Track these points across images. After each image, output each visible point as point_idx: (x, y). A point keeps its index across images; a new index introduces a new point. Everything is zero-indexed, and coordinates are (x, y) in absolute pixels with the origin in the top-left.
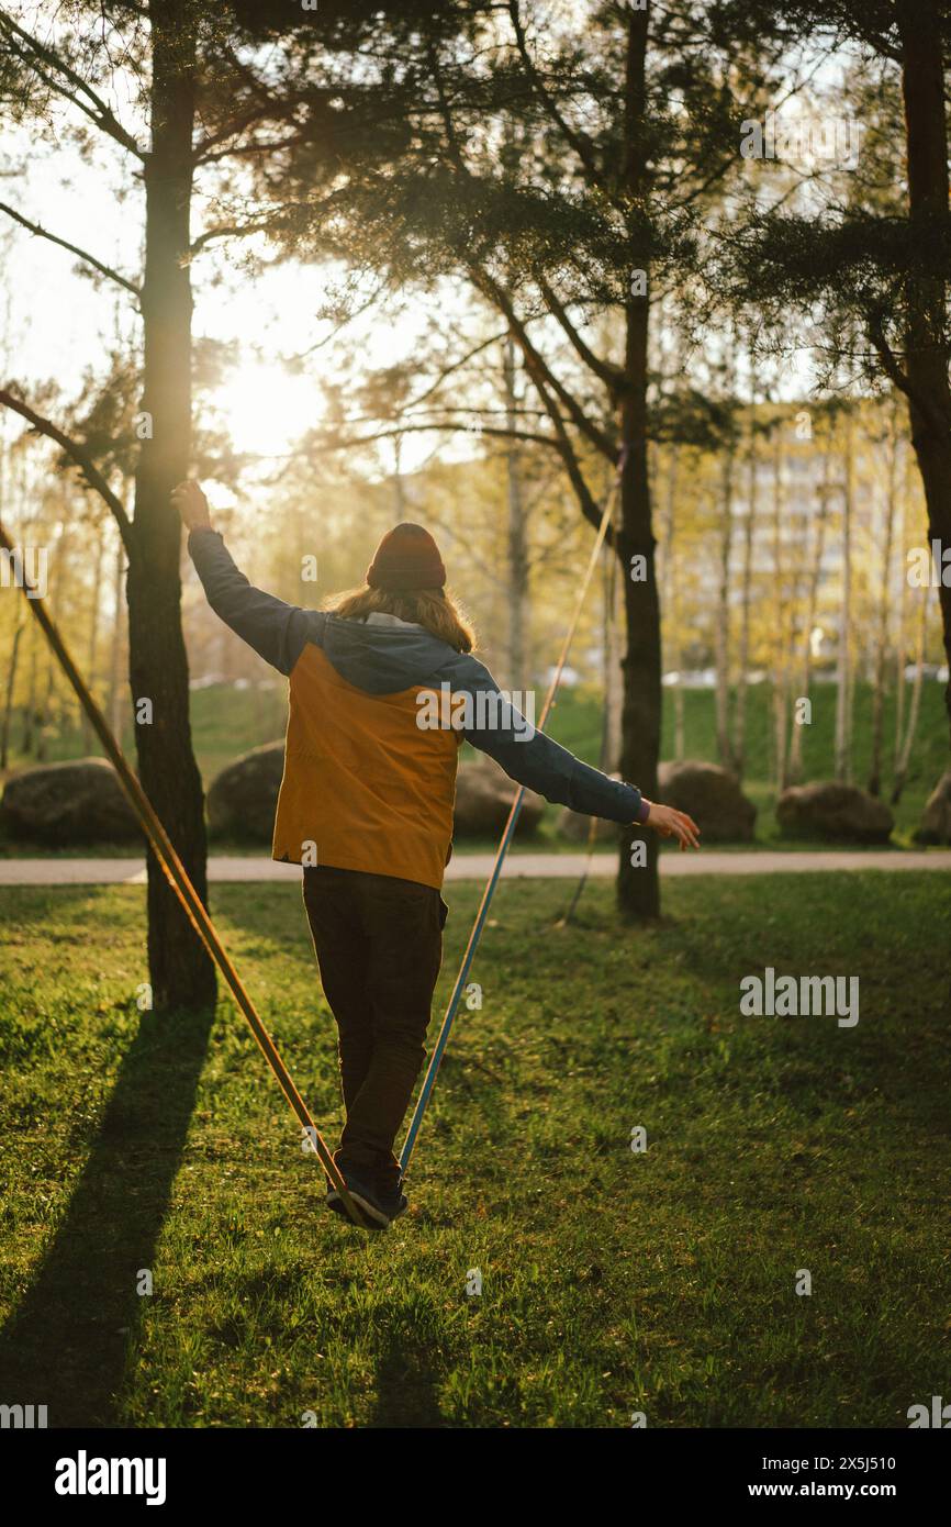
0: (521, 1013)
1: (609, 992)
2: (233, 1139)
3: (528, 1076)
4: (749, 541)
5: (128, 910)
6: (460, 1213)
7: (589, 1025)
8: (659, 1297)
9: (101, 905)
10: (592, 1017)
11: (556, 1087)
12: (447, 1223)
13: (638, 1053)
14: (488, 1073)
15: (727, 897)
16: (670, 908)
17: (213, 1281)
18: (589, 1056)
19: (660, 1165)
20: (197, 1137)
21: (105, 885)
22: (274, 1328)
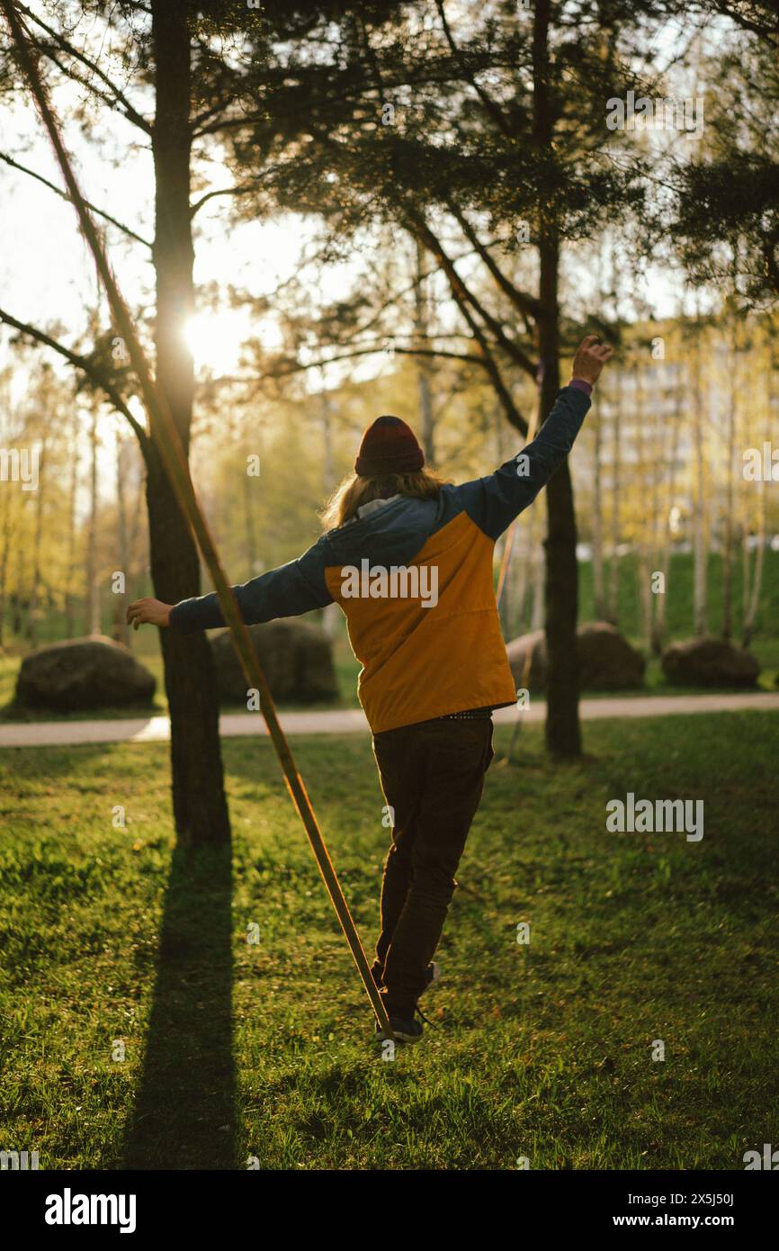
0: (485, 841)
1: (555, 820)
2: (271, 956)
3: (505, 894)
4: (617, 438)
5: (138, 764)
6: (478, 1015)
7: (545, 849)
8: (669, 1083)
9: (115, 760)
10: (547, 841)
11: (528, 904)
12: (469, 1024)
13: (592, 871)
14: (470, 892)
15: (634, 736)
16: (591, 747)
17: (290, 1082)
18: (551, 876)
19: (635, 968)
20: (242, 956)
21: (115, 743)
22: (351, 1121)
